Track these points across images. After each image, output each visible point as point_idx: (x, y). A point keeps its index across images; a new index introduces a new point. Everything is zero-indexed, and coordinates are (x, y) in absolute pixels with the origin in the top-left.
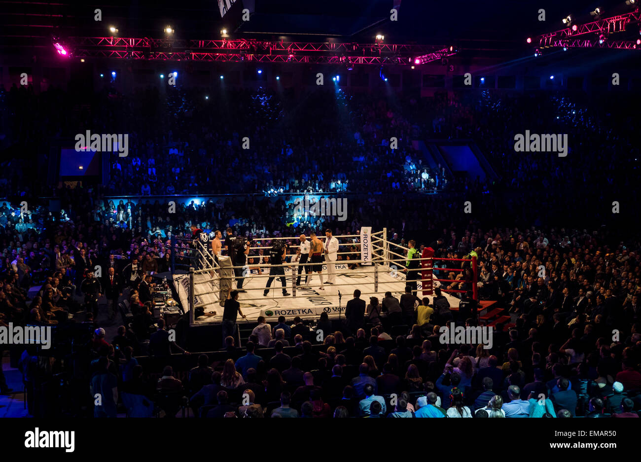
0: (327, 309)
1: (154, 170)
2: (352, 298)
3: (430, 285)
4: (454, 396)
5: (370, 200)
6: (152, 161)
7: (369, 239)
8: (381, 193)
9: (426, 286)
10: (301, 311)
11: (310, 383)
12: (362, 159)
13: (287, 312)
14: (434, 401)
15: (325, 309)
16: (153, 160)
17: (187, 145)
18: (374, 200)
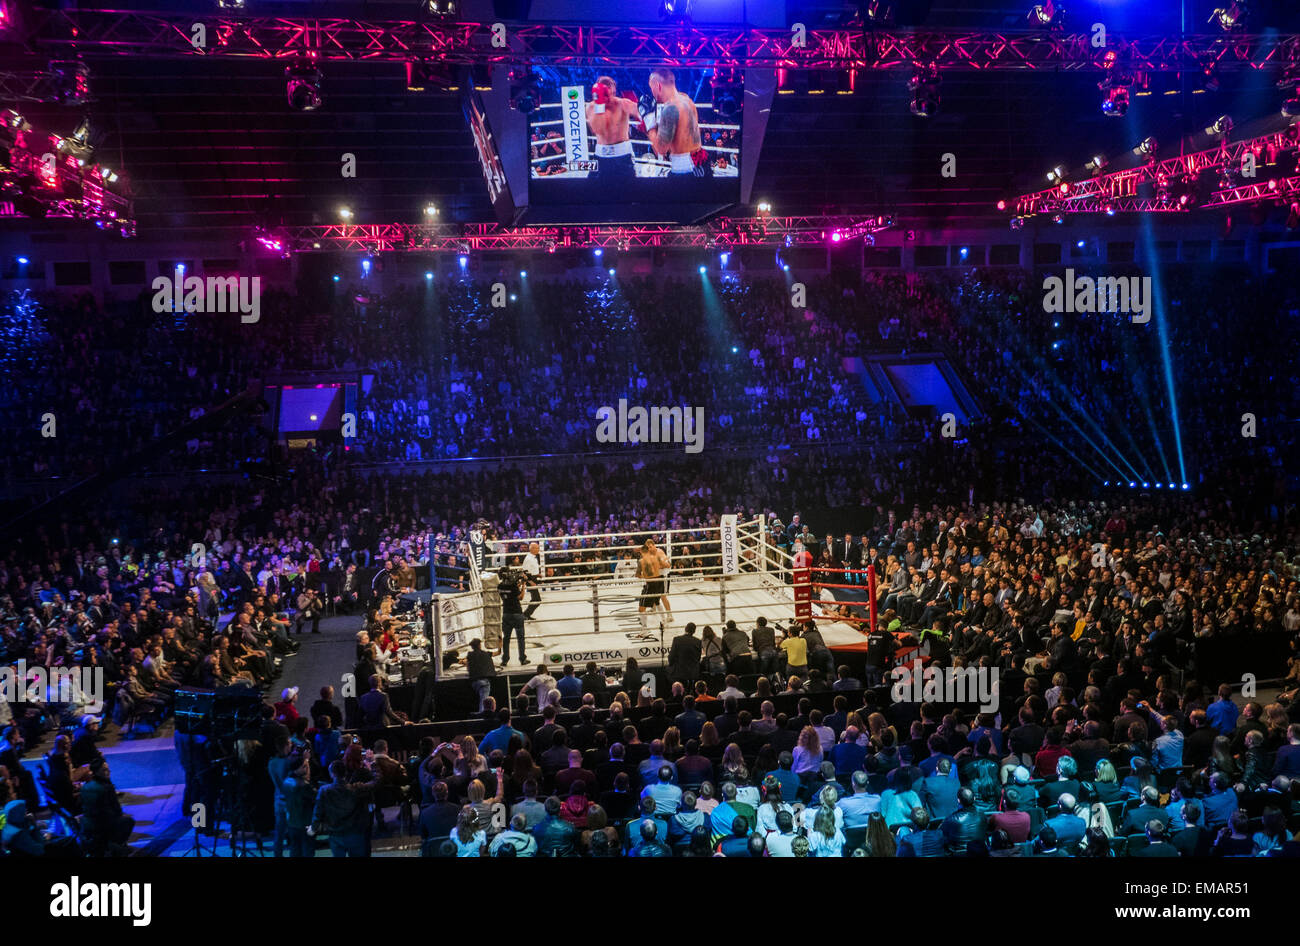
0: (644, 651)
1: (426, 418)
2: (682, 632)
3: (807, 610)
4: (768, 787)
5: (769, 459)
6: (423, 404)
7: (734, 533)
8: (788, 446)
9: (801, 611)
10: (605, 655)
11: (575, 764)
12: (759, 391)
13: (584, 657)
14: (732, 795)
15: (641, 650)
16: (426, 403)
17: (480, 376)
18: (776, 459)
